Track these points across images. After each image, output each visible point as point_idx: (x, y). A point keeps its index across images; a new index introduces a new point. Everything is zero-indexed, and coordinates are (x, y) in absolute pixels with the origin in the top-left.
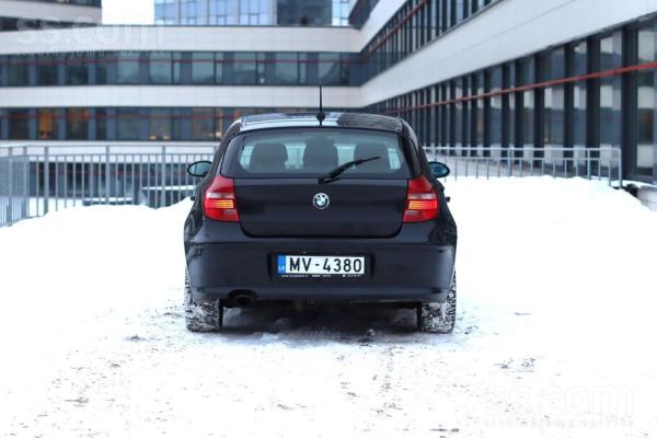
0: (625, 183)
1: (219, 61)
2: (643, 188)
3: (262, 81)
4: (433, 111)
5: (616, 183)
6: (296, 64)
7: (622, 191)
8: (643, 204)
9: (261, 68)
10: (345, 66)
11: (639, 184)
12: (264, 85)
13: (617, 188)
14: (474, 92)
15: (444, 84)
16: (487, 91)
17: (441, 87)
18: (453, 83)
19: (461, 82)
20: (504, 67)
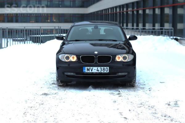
0: (174, 37)
2: (180, 39)
3: (61, 6)
4: (110, 15)
5: (172, 37)
7: (173, 40)
8: (180, 43)
9: (60, 3)
11: (179, 38)
13: (172, 39)
14: (123, 10)
15: (113, 8)
16: (127, 9)
17: (112, 8)
18: (116, 7)
19: (119, 7)
20: (133, 3)
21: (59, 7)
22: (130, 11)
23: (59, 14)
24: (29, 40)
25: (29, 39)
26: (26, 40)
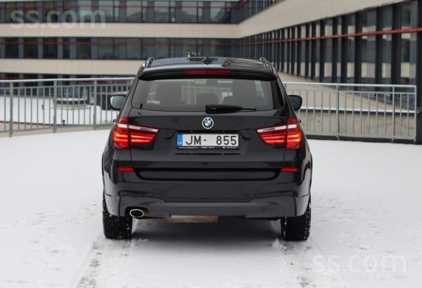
1: (144, 7)
3: (173, 20)
6: (196, 9)
9: (172, 11)
10: (228, 10)
12: (175, 22)
14: (344, 30)
15: (314, 24)
16: (358, 29)
17: (311, 25)
18: (322, 23)
19: (331, 22)
20: (379, 10)
21: (170, 22)
22: (368, 35)
23: (169, 39)
24: (92, 104)
25: (93, 100)
26: (88, 102)
